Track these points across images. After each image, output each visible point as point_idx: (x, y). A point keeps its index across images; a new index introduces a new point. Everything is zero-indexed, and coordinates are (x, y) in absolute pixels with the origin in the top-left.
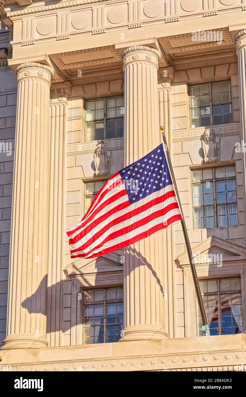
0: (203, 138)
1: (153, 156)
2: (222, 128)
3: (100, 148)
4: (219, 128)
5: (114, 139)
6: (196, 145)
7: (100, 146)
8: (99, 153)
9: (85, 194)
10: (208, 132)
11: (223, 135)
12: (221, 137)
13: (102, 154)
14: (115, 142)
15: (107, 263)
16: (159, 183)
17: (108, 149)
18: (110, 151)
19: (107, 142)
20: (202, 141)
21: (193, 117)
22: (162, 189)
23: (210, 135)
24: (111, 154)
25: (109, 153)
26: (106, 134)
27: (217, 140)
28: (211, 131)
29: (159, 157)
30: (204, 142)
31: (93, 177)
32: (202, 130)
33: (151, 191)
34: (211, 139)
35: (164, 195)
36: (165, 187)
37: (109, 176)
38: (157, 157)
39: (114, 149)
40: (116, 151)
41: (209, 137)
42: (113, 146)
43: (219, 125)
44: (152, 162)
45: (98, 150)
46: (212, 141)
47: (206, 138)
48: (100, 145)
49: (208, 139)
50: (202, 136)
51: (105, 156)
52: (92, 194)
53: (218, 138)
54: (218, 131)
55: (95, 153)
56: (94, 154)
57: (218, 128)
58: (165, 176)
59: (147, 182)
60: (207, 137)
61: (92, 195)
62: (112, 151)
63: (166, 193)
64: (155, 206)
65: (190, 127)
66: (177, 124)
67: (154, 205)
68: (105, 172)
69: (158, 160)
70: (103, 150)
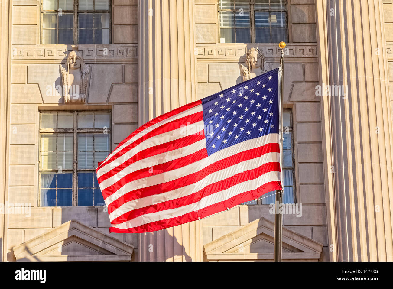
0: (244, 61)
1: (258, 83)
2: (274, 48)
3: (75, 58)
4: (270, 48)
5: (95, 45)
6: (231, 71)
7: (75, 56)
8: (72, 66)
9: (41, 131)
10: (254, 53)
11: (274, 60)
12: (272, 63)
13: (76, 68)
14: (98, 50)
15: (81, 247)
16: (258, 127)
17: (85, 60)
18: (88, 65)
19: (84, 49)
20: (243, 66)
21: (222, 27)
22: (261, 137)
23: (258, 58)
24: (90, 70)
25: (86, 69)
26: (78, 36)
27: (267, 67)
28: (260, 52)
29: (267, 88)
30: (245, 69)
31: (58, 104)
32: (241, 48)
33: (244, 138)
34: (259, 64)
35: (262, 147)
36: (266, 134)
37: (85, 105)
38: (264, 86)
39: (94, 61)
40: (98, 66)
41: (256, 61)
42: (94, 56)
43: (270, 44)
44: (255, 92)
45: (71, 61)
46: (260, 68)
47: (250, 62)
48: (73, 53)
49: (253, 64)
50: (241, 58)
51: (81, 71)
52: (53, 131)
53: (268, 64)
54: (267, 53)
55: (63, 65)
56: (60, 67)
57: (268, 48)
58: (270, 118)
59: (239, 122)
60: (253, 60)
61: (52, 134)
62: (91, 65)
63: (266, 145)
64: (245, 162)
65: (219, 41)
66: (201, 33)
67: (243, 160)
68: (81, 98)
69: (264, 92)
70: (79, 61)
